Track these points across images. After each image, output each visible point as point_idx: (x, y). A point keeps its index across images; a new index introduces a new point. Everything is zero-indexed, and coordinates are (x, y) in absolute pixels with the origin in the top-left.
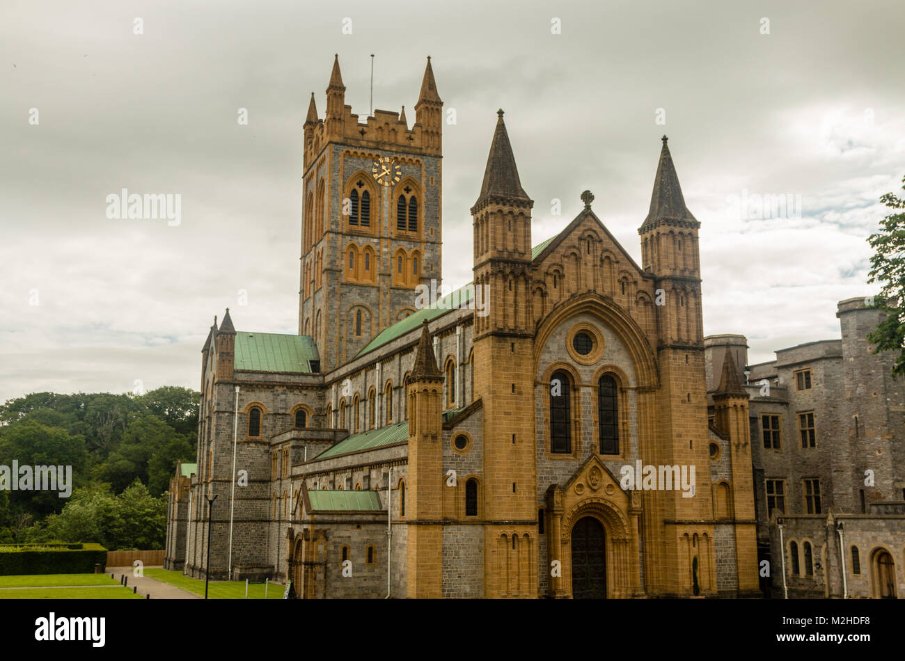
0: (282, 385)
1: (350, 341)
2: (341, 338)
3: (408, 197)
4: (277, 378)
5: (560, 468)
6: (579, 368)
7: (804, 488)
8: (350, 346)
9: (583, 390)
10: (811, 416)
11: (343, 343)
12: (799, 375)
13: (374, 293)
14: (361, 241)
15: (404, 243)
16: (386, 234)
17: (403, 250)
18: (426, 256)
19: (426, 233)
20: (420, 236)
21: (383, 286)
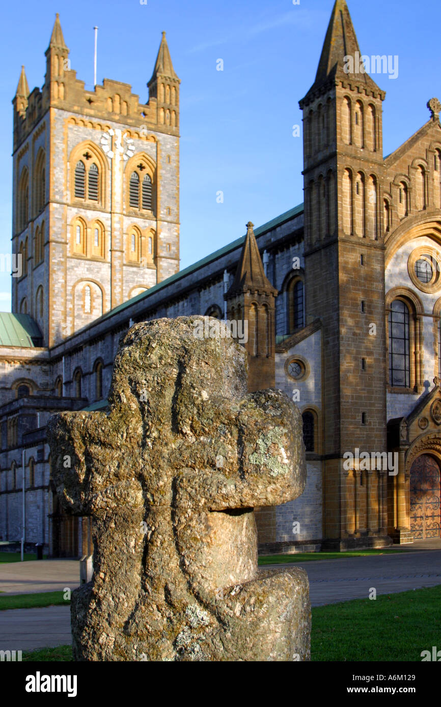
3: (142, 174)
13: (105, 270)
14: (90, 215)
15: (139, 222)
16: (117, 209)
17: (137, 228)
18: (162, 235)
19: (162, 212)
20: (156, 215)
21: (117, 263)
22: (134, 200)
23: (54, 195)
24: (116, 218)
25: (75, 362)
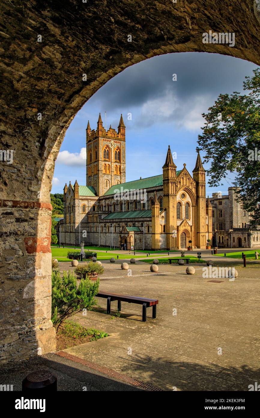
0: (90, 199)
1: (105, 188)
2: (103, 188)
3: (117, 151)
4: (89, 198)
5: (179, 222)
6: (182, 201)
7: (219, 225)
8: (105, 190)
9: (183, 206)
10: (221, 211)
11: (103, 189)
12: (219, 202)
13: (110, 176)
14: (107, 163)
15: (117, 164)
16: (112, 161)
17: (116, 165)
18: (122, 167)
19: (122, 161)
20: (120, 162)
21: (112, 175)
22: (116, 158)
23: (100, 159)
24: (112, 163)
25: (107, 202)
